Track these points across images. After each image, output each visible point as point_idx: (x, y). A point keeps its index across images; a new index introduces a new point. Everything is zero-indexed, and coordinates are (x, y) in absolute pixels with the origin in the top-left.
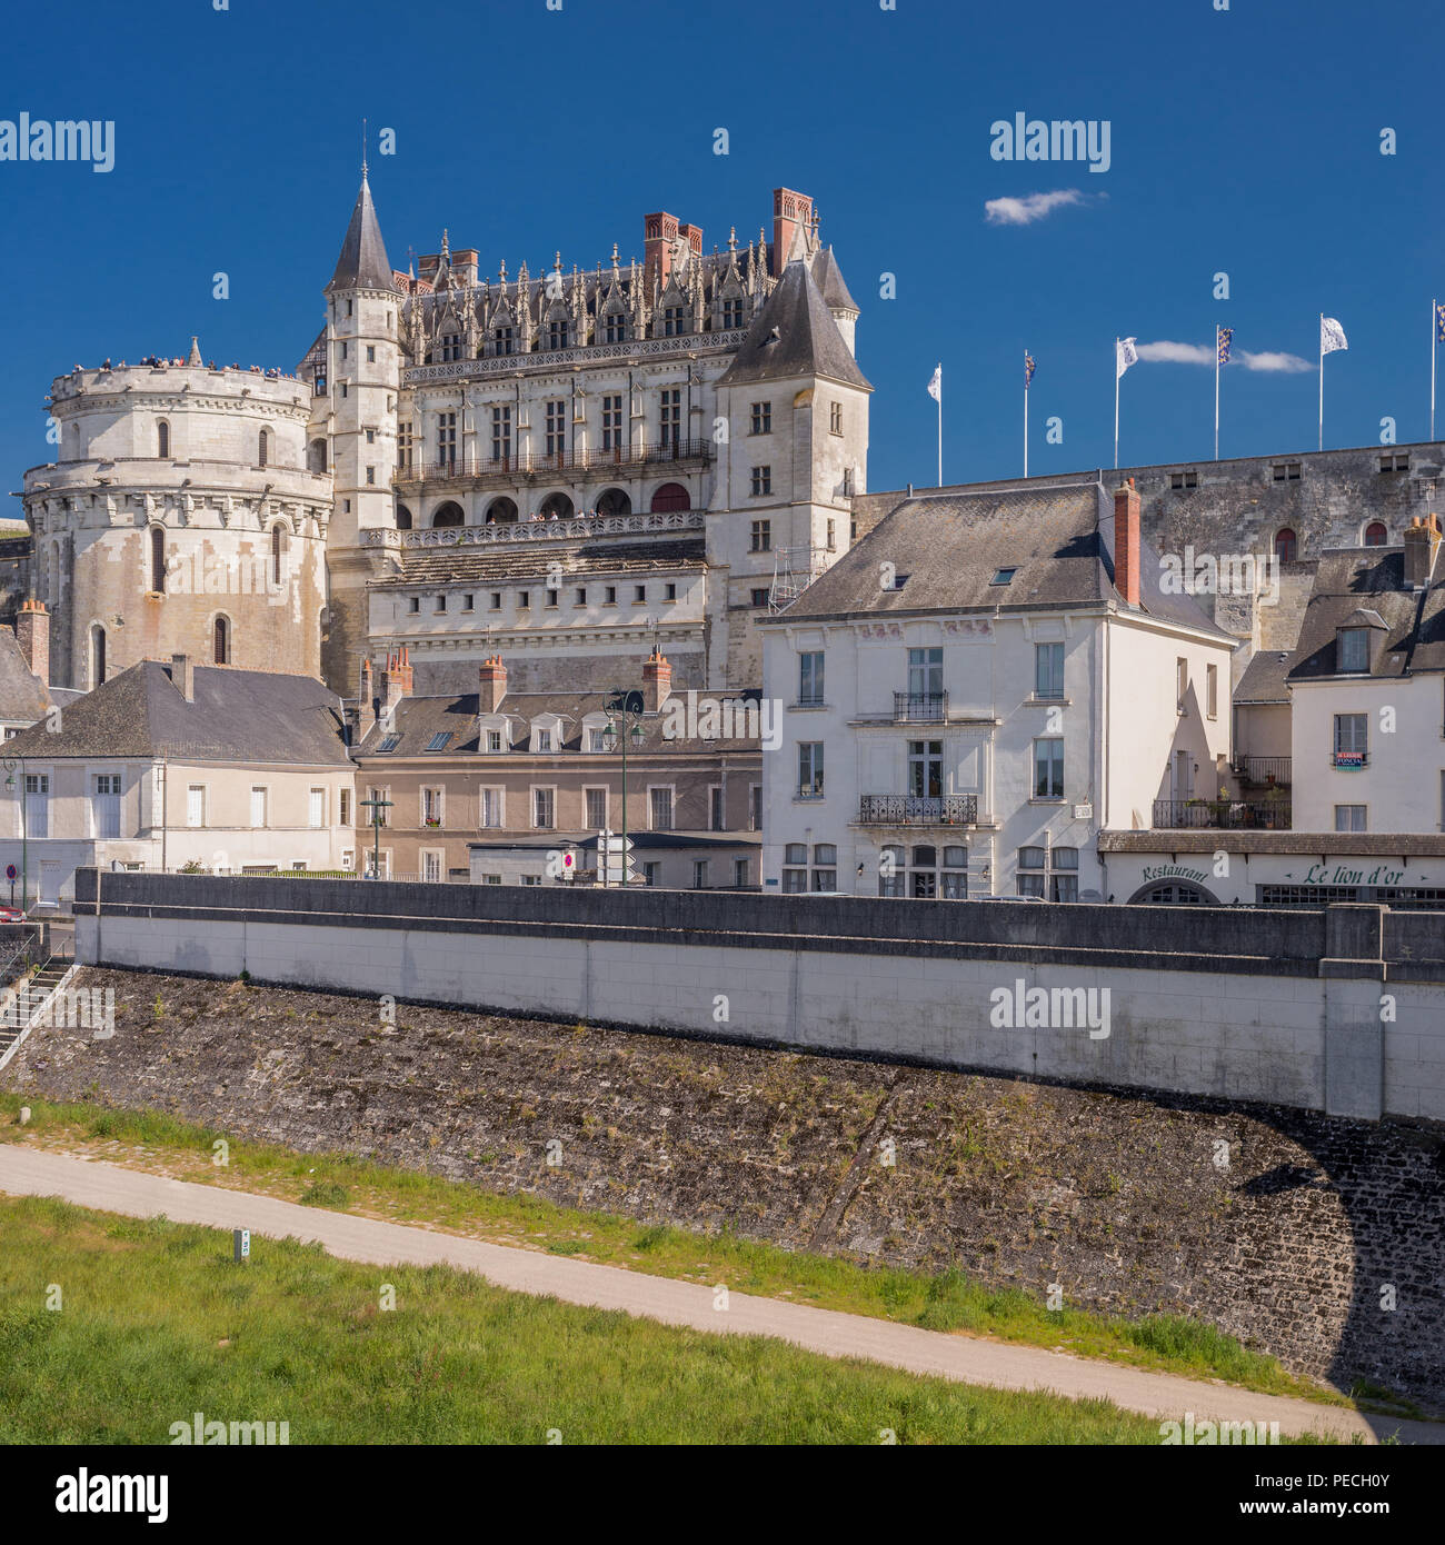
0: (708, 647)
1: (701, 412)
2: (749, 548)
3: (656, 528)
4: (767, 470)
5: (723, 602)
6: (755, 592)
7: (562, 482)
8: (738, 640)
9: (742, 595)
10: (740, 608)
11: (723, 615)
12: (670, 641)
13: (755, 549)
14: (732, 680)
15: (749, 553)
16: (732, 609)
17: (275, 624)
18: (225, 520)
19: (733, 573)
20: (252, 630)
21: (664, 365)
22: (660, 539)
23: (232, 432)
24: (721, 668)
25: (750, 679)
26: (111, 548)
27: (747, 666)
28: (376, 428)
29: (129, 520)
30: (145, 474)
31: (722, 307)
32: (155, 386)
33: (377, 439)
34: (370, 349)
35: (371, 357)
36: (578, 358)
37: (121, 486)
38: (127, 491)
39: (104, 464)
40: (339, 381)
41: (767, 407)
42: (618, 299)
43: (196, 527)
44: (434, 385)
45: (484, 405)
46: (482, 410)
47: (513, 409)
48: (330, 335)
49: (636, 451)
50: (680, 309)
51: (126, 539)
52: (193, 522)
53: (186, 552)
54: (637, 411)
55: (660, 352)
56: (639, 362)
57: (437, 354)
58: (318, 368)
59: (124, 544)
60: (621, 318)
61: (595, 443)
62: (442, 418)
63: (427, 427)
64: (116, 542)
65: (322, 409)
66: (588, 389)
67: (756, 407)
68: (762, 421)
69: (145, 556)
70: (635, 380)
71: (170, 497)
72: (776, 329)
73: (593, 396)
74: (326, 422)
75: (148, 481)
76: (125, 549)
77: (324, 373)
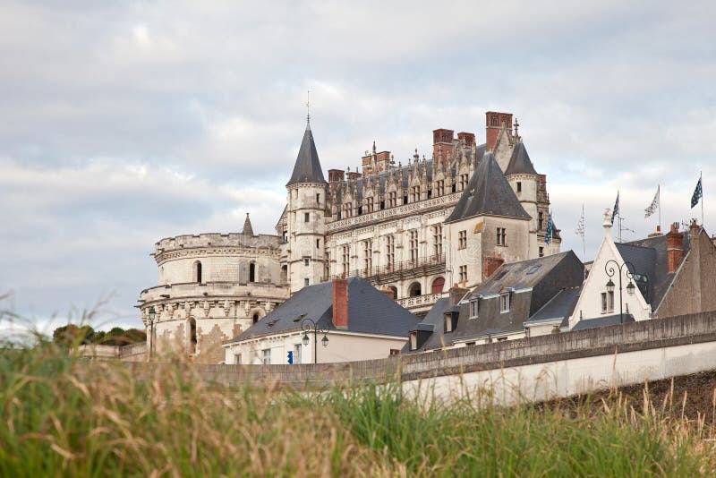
3: (426, 303)
4: (466, 267)
18: (226, 313)
21: (434, 213)
23: (232, 266)
26: (171, 332)
28: (310, 257)
29: (179, 316)
30: (184, 291)
31: (460, 179)
32: (195, 245)
33: (311, 263)
34: (307, 215)
35: (307, 220)
36: (399, 212)
37: (174, 298)
38: (177, 301)
39: (167, 287)
40: (293, 233)
41: (465, 233)
42: (417, 178)
43: (211, 318)
44: (339, 231)
45: (360, 240)
46: (360, 244)
47: (373, 242)
48: (289, 209)
49: (422, 261)
50: (443, 181)
51: (178, 326)
52: (209, 315)
53: (206, 331)
54: (423, 239)
55: (432, 206)
56: (422, 212)
57: (343, 215)
58: (284, 227)
59: (177, 329)
60: (419, 187)
61: (407, 258)
62: (345, 249)
63: (337, 254)
64: (173, 328)
65: (285, 249)
66: (404, 229)
67: (461, 234)
68: (463, 241)
69: (186, 335)
70: (422, 222)
71: (197, 302)
72: (473, 190)
73: (406, 232)
74: (287, 256)
75: (186, 295)
76: (177, 332)
77: (287, 229)
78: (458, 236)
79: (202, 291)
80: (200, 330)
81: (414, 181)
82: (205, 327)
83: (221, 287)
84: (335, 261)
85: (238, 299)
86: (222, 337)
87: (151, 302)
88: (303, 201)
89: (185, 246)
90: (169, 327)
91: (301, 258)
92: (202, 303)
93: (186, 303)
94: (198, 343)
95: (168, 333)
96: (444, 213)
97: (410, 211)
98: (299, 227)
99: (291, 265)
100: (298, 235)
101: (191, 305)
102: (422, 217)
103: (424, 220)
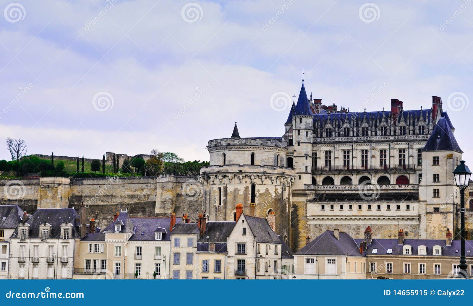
0: (420, 223)
1: (413, 156)
2: (433, 196)
3: (400, 188)
4: (438, 175)
5: (425, 211)
6: (434, 208)
7: (367, 173)
9: (431, 209)
10: (430, 213)
11: (425, 214)
12: (407, 221)
13: (434, 197)
14: (428, 233)
15: (433, 198)
16: (427, 213)
17: (283, 212)
19: (428, 203)
20: (278, 214)
21: (400, 143)
22: (401, 192)
23: (271, 157)
24: (424, 229)
25: (434, 233)
28: (309, 155)
29: (246, 182)
30: (252, 169)
31: (418, 128)
32: (252, 144)
33: (309, 158)
34: (307, 133)
35: (307, 135)
36: (373, 139)
37: (245, 172)
38: (246, 174)
39: (240, 166)
40: (297, 141)
41: (438, 158)
42: (385, 123)
43: (265, 184)
44: (325, 143)
45: (341, 150)
46: (340, 151)
47: (351, 152)
48: (294, 128)
49: (392, 166)
50: (404, 127)
51: (245, 188)
52: (264, 183)
53: (262, 191)
54: (392, 155)
55: (400, 139)
56: (393, 141)
57: (324, 134)
58: (290, 137)
59: (244, 189)
60: (385, 128)
61: (378, 163)
62: (326, 152)
63: (321, 155)
64: (242, 188)
65: (291, 149)
66: (376, 148)
67: (434, 158)
68: (436, 161)
69: (250, 192)
70: (391, 146)
71: (258, 176)
72: (439, 136)
73: (377, 150)
74: (293, 153)
75: (253, 171)
76: (244, 190)
77: (292, 139)
78: (432, 159)
79: (262, 170)
80: (259, 190)
81: (382, 124)
82: (260, 189)
83: (272, 169)
84: (320, 158)
85: (279, 175)
86: (270, 195)
87: (226, 173)
88: (306, 125)
89: (247, 144)
90: (239, 187)
91: (304, 155)
92: (261, 176)
93: (252, 175)
94: (257, 197)
95: (238, 190)
96: (409, 143)
97: (382, 140)
98: (301, 138)
99: (296, 158)
100: (301, 143)
101: (254, 177)
102: (391, 144)
103: (392, 145)
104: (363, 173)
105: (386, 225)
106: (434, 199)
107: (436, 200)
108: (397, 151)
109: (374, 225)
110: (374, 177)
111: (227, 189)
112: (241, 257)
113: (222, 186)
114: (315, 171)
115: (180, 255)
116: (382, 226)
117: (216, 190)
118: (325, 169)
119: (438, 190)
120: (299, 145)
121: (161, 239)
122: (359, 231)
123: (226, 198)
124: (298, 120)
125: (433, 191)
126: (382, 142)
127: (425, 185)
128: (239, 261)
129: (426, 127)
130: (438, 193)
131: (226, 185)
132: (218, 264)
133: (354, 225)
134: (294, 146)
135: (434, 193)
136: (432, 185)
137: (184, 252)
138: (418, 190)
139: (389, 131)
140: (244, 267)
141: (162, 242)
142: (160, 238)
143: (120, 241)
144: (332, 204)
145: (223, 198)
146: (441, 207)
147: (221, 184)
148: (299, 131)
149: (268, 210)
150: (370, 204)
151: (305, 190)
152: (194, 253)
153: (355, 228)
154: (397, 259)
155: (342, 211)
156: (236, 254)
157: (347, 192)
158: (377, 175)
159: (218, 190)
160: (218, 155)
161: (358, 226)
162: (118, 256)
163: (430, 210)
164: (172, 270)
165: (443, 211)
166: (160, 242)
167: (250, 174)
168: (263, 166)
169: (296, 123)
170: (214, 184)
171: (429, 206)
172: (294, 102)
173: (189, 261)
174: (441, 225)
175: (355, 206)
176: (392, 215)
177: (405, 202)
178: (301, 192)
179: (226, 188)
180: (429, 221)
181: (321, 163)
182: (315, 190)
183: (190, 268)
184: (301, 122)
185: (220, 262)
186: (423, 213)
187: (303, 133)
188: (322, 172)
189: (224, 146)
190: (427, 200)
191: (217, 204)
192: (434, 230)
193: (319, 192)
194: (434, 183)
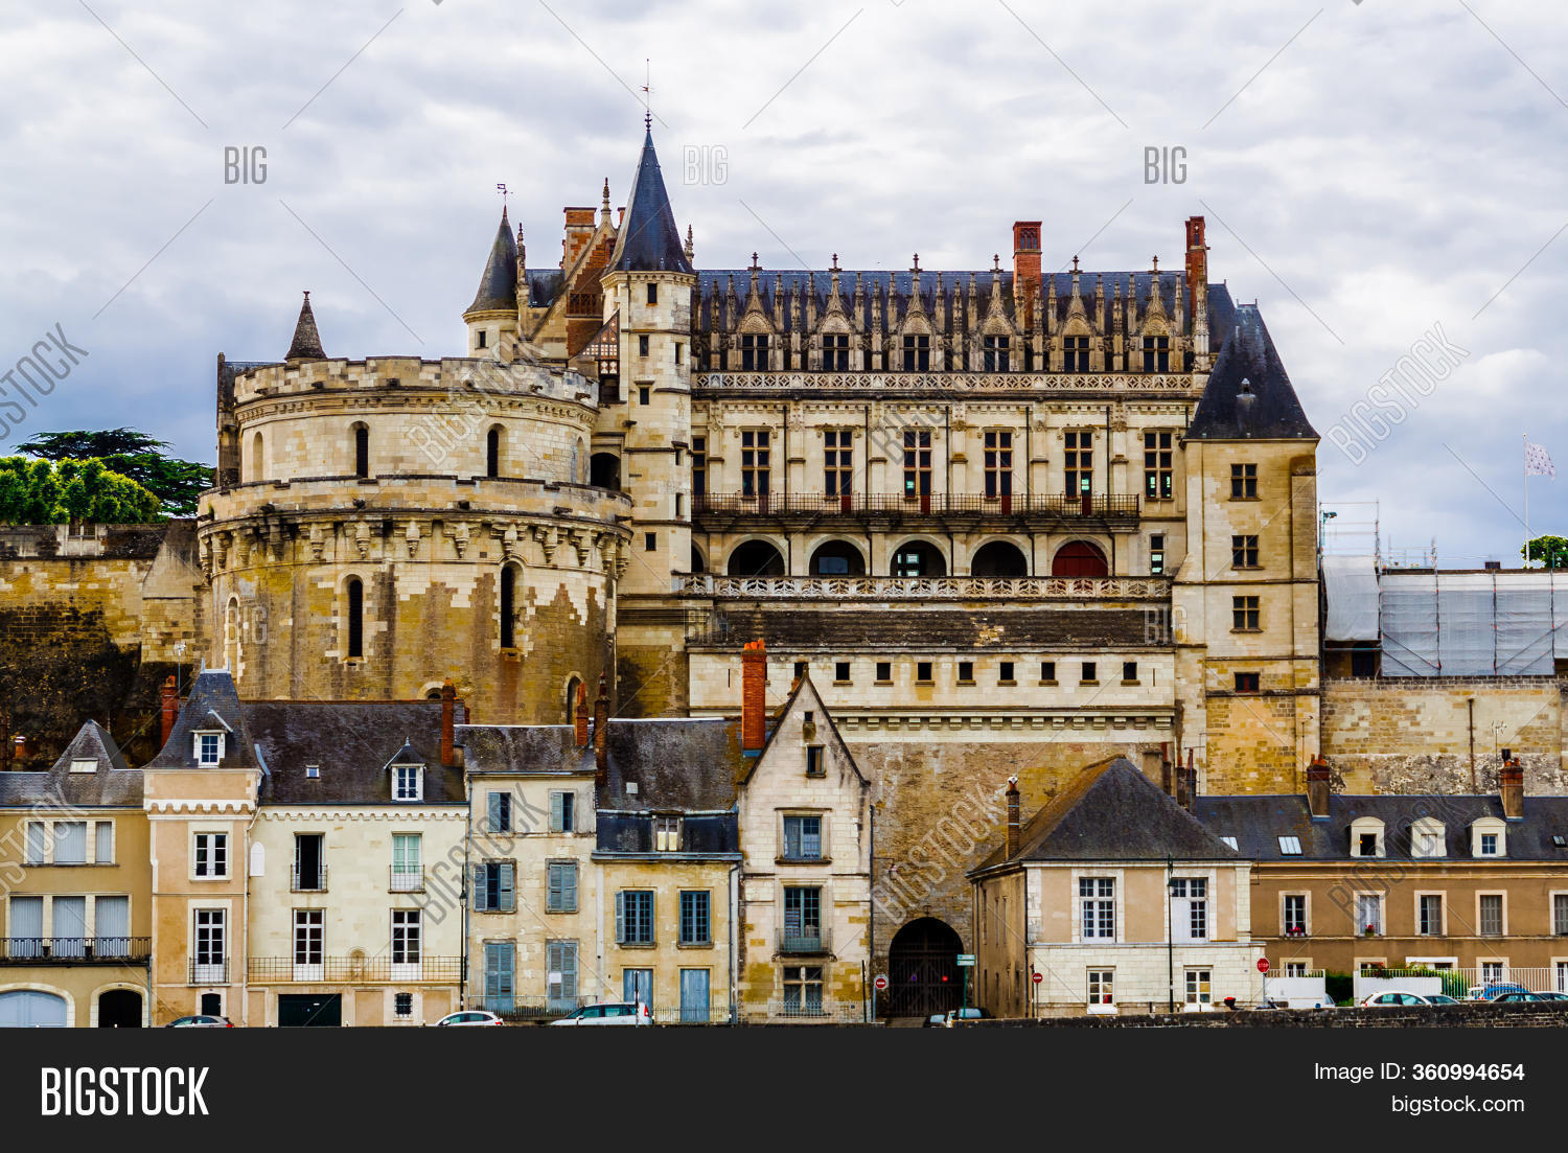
0: (1179, 737)
1: (1125, 463)
2: (1230, 627)
3: (1084, 594)
4: (1253, 540)
5: (1200, 686)
6: (1238, 676)
7: (932, 531)
8: (1221, 730)
9: (1222, 679)
10: (1223, 695)
11: (1200, 701)
12: (1125, 728)
13: (1238, 629)
14: (1212, 776)
15: (1230, 632)
16: (1211, 695)
18: (581, 560)
19: (1212, 653)
21: (1074, 404)
23: (564, 445)
26: (456, 591)
27: (1233, 761)
28: (685, 446)
29: (483, 555)
31: (1141, 344)
33: (684, 459)
34: (677, 348)
35: (678, 359)
36: (960, 384)
37: (484, 513)
38: (487, 518)
39: (459, 482)
40: (637, 383)
41: (1252, 468)
42: (1002, 320)
43: (555, 568)
44: (745, 396)
45: (816, 427)
46: (813, 433)
47: (859, 436)
48: (624, 325)
49: (1038, 502)
50: (1084, 340)
51: (477, 580)
52: (554, 560)
53: (545, 598)
54: (1037, 453)
55: (1073, 387)
56: (1041, 398)
57: (735, 357)
58: (604, 364)
59: (475, 585)
60: (1004, 341)
61: (979, 487)
62: (747, 437)
63: (728, 447)
64: (462, 584)
65: (611, 418)
66: (969, 423)
67: (1236, 468)
68: (1244, 484)
69: (498, 603)
70: (1036, 417)
71: (533, 529)
72: (1246, 381)
73: (975, 432)
74: (622, 435)
75: (513, 508)
76: (474, 591)
77: (613, 371)
78: (1227, 473)
79: (548, 502)
80: (532, 594)
81: (989, 323)
82: (539, 586)
83: (583, 498)
84: (718, 460)
85: (603, 530)
86: (572, 617)
87: (394, 511)
88: (674, 313)
90: (450, 576)
91: (670, 446)
92: (544, 529)
93: (508, 525)
94: (526, 624)
95: (447, 591)
96: (1108, 408)
97: (999, 389)
98: (657, 371)
99: (636, 457)
100: (658, 391)
101: (519, 532)
102: (1034, 405)
103: (1039, 413)
104: (916, 530)
105: (1033, 746)
106: (1235, 637)
107: (1245, 645)
108: (1059, 438)
109: (982, 746)
110: (964, 546)
111: (396, 584)
112: (803, 875)
113: (366, 574)
114: (705, 519)
115: (515, 869)
116: (1016, 749)
117: (332, 589)
118: (744, 507)
119: (1254, 601)
120: (645, 400)
121: (420, 796)
122: (917, 771)
123: (391, 627)
124: (641, 292)
125: (1230, 606)
126: (997, 399)
127: (1201, 580)
128: (792, 893)
129: (1176, 342)
130: (1254, 617)
131: (385, 568)
132: (695, 906)
133: (895, 746)
134: (624, 403)
135: (1238, 616)
136: (1230, 579)
137: (531, 856)
138: (1168, 600)
139: (1022, 355)
140: (812, 916)
141: (427, 812)
142: (413, 794)
143: (222, 804)
144: (802, 658)
145: (371, 628)
146: (1269, 670)
147: (363, 561)
148: (644, 340)
149: (568, 679)
150: (970, 659)
151: (679, 597)
152: (585, 860)
153: (901, 759)
154: (1330, 876)
155: (847, 688)
156: (780, 862)
157: (857, 607)
158: (976, 536)
159: (340, 589)
160: (327, 431)
161: (914, 750)
162: (211, 876)
163: (1220, 683)
164: (478, 938)
165: (1276, 688)
166: (415, 812)
167: (501, 519)
168: (555, 488)
169: (632, 304)
170: (323, 562)
171: (1216, 667)
172: (505, 216)
173: (561, 896)
174: (1269, 745)
175: (904, 670)
176: (1063, 705)
177: (1115, 650)
178: (659, 605)
179: (388, 583)
180: (1218, 726)
181: (725, 483)
182: (717, 600)
183: (564, 927)
184: (652, 299)
185: (703, 897)
186: (1192, 695)
187: (662, 347)
188: (730, 520)
189: (365, 390)
190: (1208, 643)
191: (340, 653)
192: (1237, 766)
193: (731, 607)
194: (1235, 573)
